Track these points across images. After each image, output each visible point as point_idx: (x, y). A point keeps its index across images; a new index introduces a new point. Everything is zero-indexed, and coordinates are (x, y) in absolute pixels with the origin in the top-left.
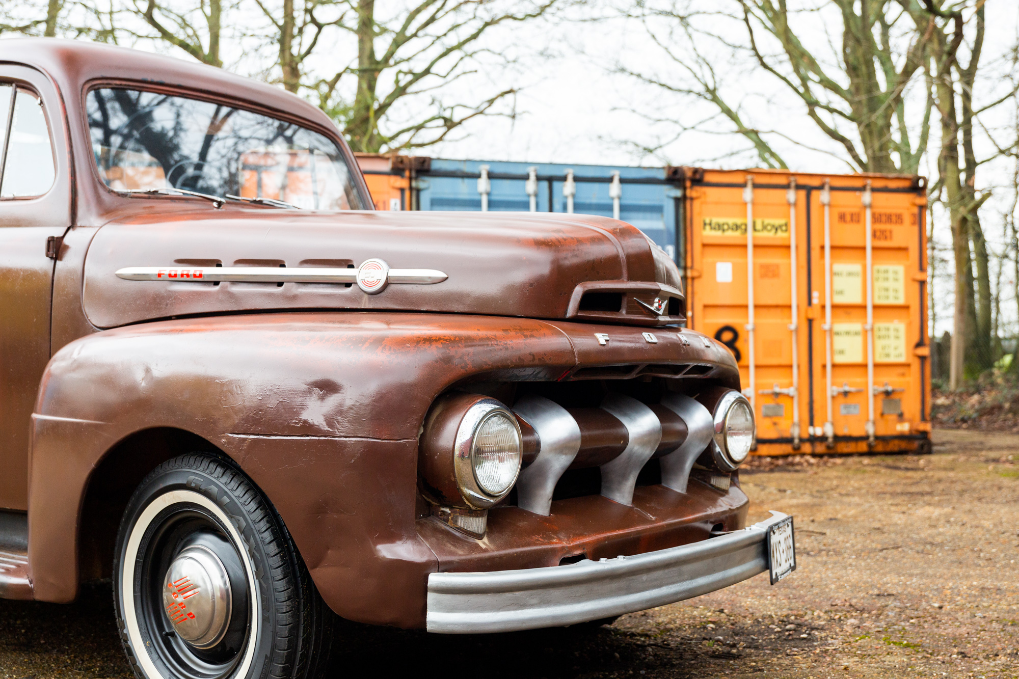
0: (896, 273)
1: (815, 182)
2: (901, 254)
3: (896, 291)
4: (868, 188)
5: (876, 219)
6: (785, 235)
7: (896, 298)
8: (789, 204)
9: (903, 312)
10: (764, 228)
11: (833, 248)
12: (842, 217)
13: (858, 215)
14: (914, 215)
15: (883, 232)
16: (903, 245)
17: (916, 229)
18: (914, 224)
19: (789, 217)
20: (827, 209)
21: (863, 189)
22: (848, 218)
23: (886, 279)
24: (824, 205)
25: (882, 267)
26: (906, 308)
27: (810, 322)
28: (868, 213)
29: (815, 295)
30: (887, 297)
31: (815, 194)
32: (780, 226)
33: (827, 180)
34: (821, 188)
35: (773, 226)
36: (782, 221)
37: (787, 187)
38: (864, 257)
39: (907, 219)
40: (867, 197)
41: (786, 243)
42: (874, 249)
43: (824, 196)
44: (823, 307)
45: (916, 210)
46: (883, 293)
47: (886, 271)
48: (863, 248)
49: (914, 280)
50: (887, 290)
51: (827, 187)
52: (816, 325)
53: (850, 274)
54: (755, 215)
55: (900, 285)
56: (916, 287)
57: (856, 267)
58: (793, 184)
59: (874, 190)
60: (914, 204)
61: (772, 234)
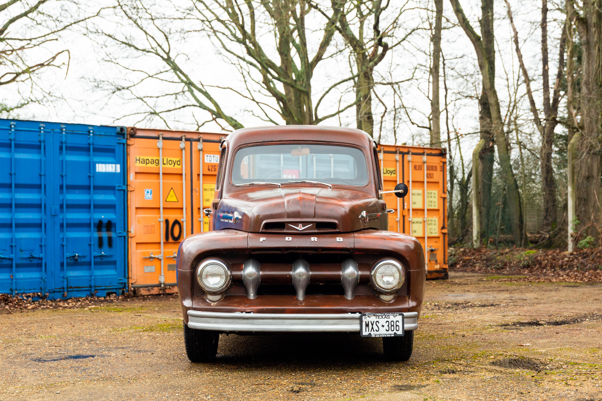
0: (434, 194)
1: (405, 150)
2: (436, 185)
3: (434, 202)
4: (425, 154)
5: (428, 169)
6: (394, 175)
7: (435, 206)
8: (397, 161)
9: (437, 212)
10: (387, 172)
11: (413, 182)
12: (415, 167)
13: (421, 166)
14: (441, 166)
15: (430, 174)
16: (437, 181)
17: (442, 173)
18: (441, 171)
19: (396, 167)
20: (410, 163)
21: (423, 154)
22: (417, 168)
23: (431, 197)
24: (409, 161)
25: (430, 191)
26: (438, 210)
27: (404, 216)
28: (425, 165)
29: (406, 204)
30: (432, 205)
31: (405, 156)
32: (393, 171)
33: (411, 150)
34: (408, 153)
35: (390, 171)
36: (393, 169)
37: (395, 152)
38: (424, 187)
39: (439, 169)
40: (425, 158)
41: (395, 179)
42: (428, 182)
43: (409, 157)
44: (409, 210)
45: (442, 164)
46: (430, 204)
47: (431, 193)
48: (423, 182)
49: (441, 197)
50: (431, 202)
51: (410, 153)
52: (406, 218)
53: (418, 194)
54: (384, 166)
55: (436, 200)
56: (442, 200)
57: (420, 191)
58: (398, 152)
59: (428, 155)
60: (442, 162)
61: (389, 175)
